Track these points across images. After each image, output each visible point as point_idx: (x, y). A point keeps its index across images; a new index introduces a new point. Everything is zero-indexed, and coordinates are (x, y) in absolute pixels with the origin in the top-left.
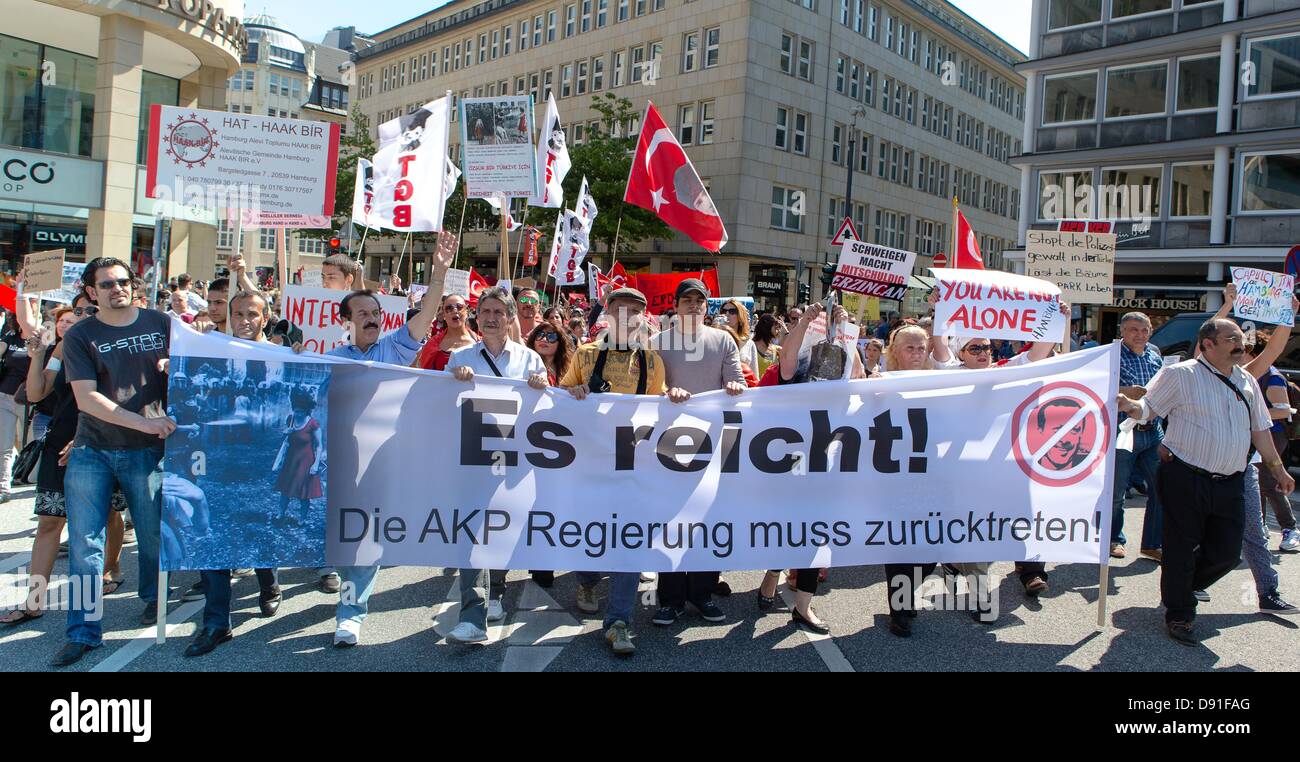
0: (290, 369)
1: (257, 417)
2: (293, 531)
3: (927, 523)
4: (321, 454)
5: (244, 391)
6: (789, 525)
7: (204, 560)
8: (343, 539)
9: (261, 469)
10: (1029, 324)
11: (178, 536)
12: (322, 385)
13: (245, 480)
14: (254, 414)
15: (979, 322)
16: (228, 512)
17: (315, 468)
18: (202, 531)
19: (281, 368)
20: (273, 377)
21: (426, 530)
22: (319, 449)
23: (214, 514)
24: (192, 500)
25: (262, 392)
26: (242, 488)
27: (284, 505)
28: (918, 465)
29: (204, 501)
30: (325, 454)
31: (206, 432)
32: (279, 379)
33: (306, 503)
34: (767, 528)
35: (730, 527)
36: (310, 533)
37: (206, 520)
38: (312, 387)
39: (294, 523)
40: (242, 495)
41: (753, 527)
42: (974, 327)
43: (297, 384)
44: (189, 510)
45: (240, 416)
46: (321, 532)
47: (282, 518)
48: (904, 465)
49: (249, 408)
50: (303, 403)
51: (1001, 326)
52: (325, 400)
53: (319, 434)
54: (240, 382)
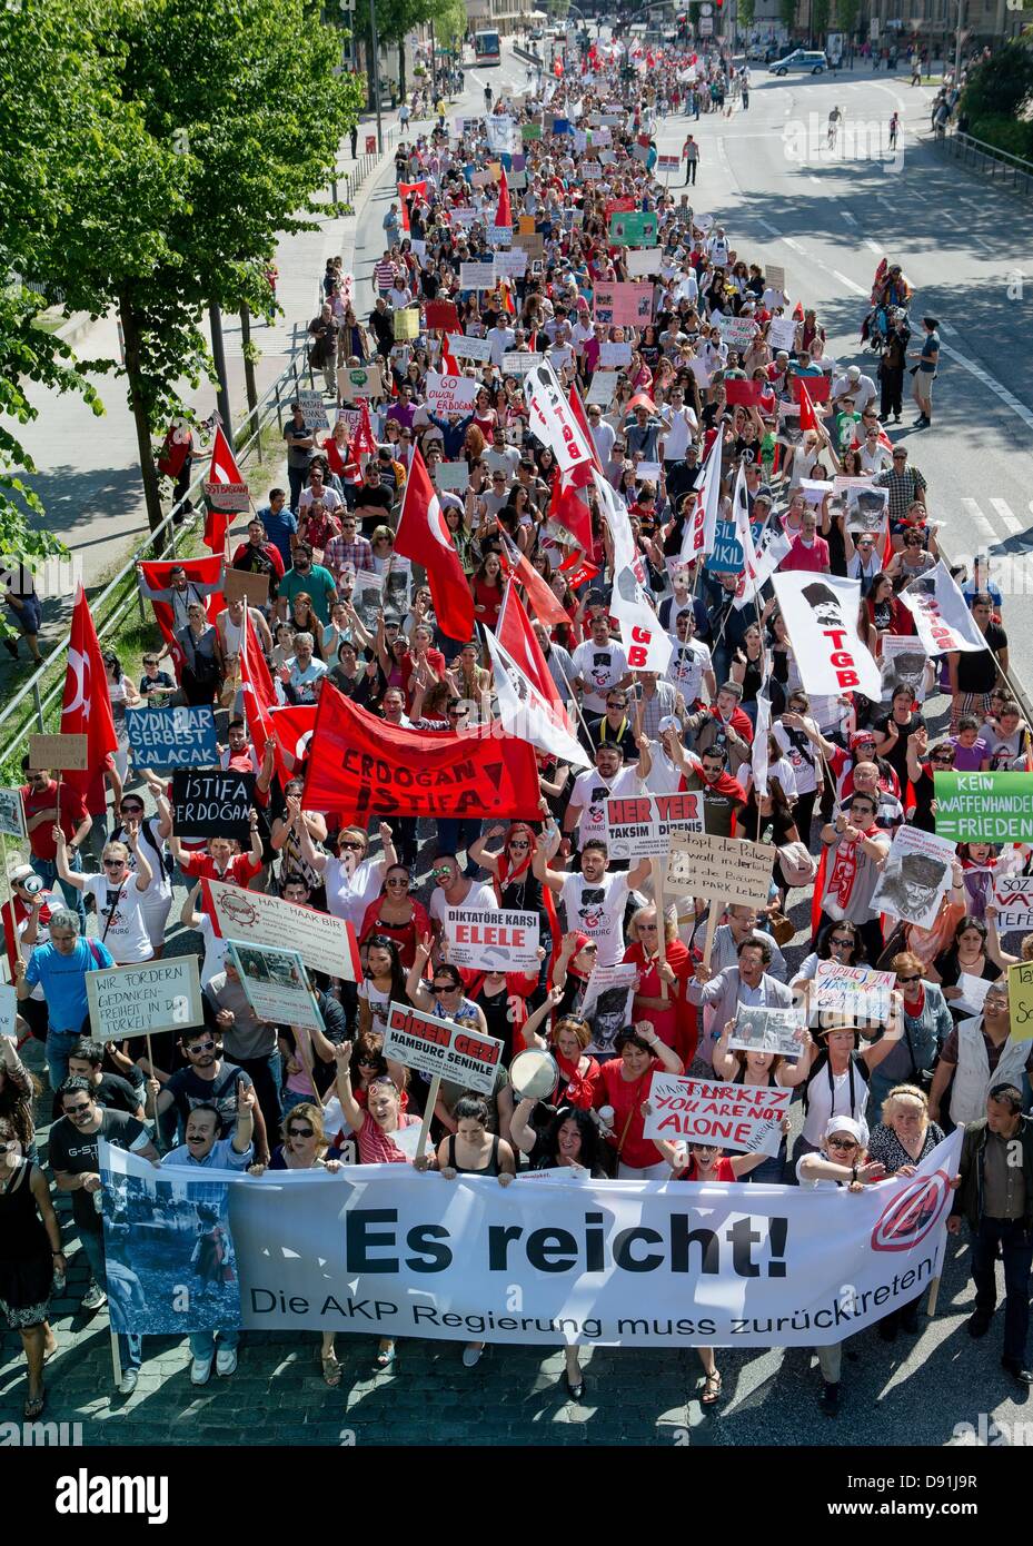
0: (193, 1188)
1: (174, 1225)
2: (213, 1305)
3: (794, 1320)
4: (230, 1251)
5: (158, 1205)
6: (655, 1322)
7: (144, 1327)
8: (255, 1311)
9: (182, 1260)
10: (742, 1136)
11: (120, 1306)
12: (222, 1202)
13: (169, 1269)
14: (170, 1222)
15: (691, 1128)
16: (158, 1292)
17: (225, 1261)
18: (140, 1306)
19: (185, 1187)
20: (179, 1195)
21: (326, 1307)
22: (228, 1248)
23: (147, 1293)
24: (129, 1281)
25: (172, 1206)
26: (167, 1275)
27: (204, 1285)
28: (777, 1270)
29: (139, 1284)
30: (233, 1251)
31: (135, 1230)
32: (184, 1198)
33: (221, 1283)
34: (633, 1324)
35: (598, 1323)
36: (227, 1306)
37: (142, 1297)
38: (214, 1203)
39: (213, 1298)
40: (168, 1279)
41: (621, 1323)
42: (686, 1132)
43: (201, 1202)
44: (128, 1289)
45: (158, 1222)
46: (236, 1305)
47: (204, 1295)
48: (764, 1270)
49: (165, 1218)
50: (208, 1217)
51: (714, 1134)
52: (226, 1216)
53: (225, 1237)
54: (153, 1198)
